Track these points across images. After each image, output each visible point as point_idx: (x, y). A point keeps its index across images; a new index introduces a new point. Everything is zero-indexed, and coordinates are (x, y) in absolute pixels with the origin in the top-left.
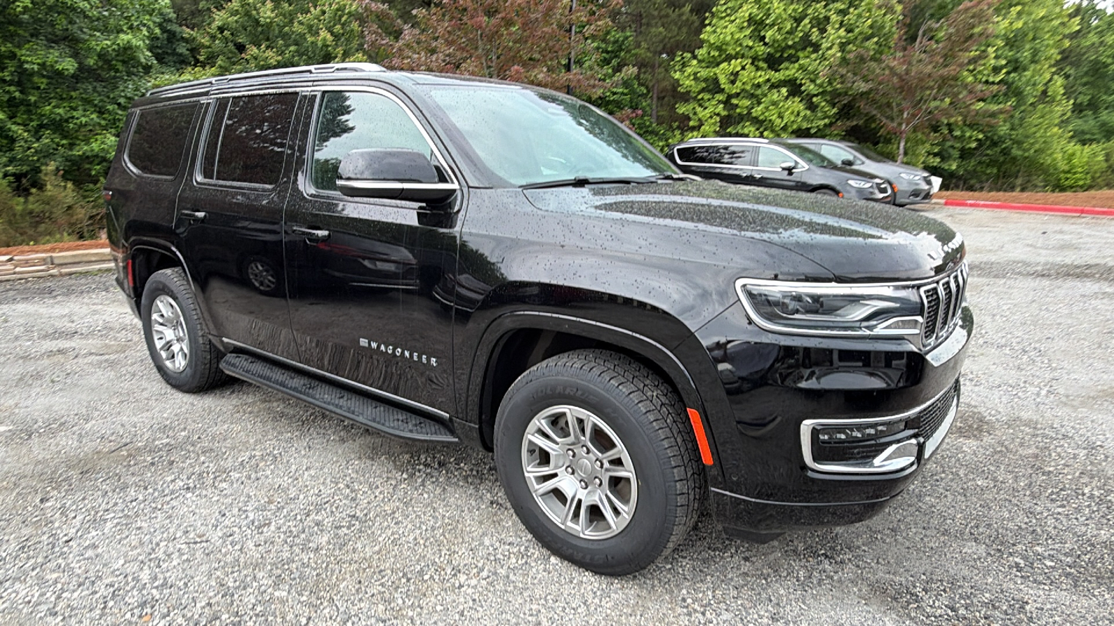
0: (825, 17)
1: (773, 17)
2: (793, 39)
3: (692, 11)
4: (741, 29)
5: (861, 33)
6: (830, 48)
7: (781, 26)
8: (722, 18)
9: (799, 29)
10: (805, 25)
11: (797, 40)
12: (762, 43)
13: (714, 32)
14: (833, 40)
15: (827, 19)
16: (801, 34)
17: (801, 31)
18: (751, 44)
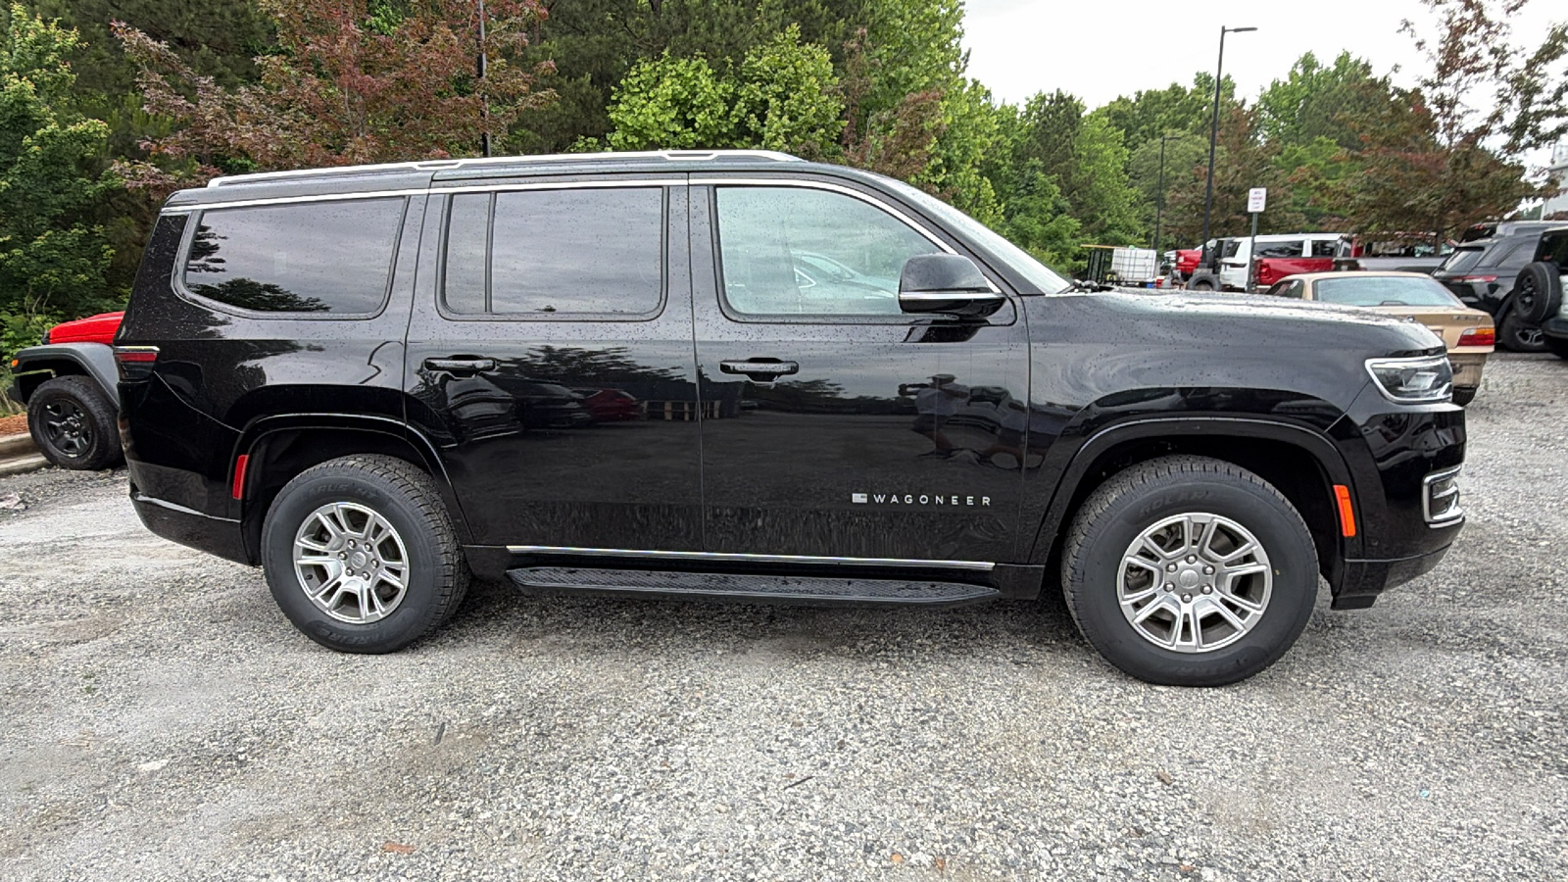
0: (761, 100)
1: (701, 97)
2: (726, 126)
3: (592, 82)
4: (664, 109)
5: (805, 122)
6: (775, 139)
7: (712, 108)
8: (634, 94)
9: (734, 113)
10: (739, 110)
11: (731, 127)
12: (690, 129)
13: (631, 111)
14: (777, 129)
15: (765, 103)
16: (736, 120)
17: (736, 116)
18: (679, 129)
